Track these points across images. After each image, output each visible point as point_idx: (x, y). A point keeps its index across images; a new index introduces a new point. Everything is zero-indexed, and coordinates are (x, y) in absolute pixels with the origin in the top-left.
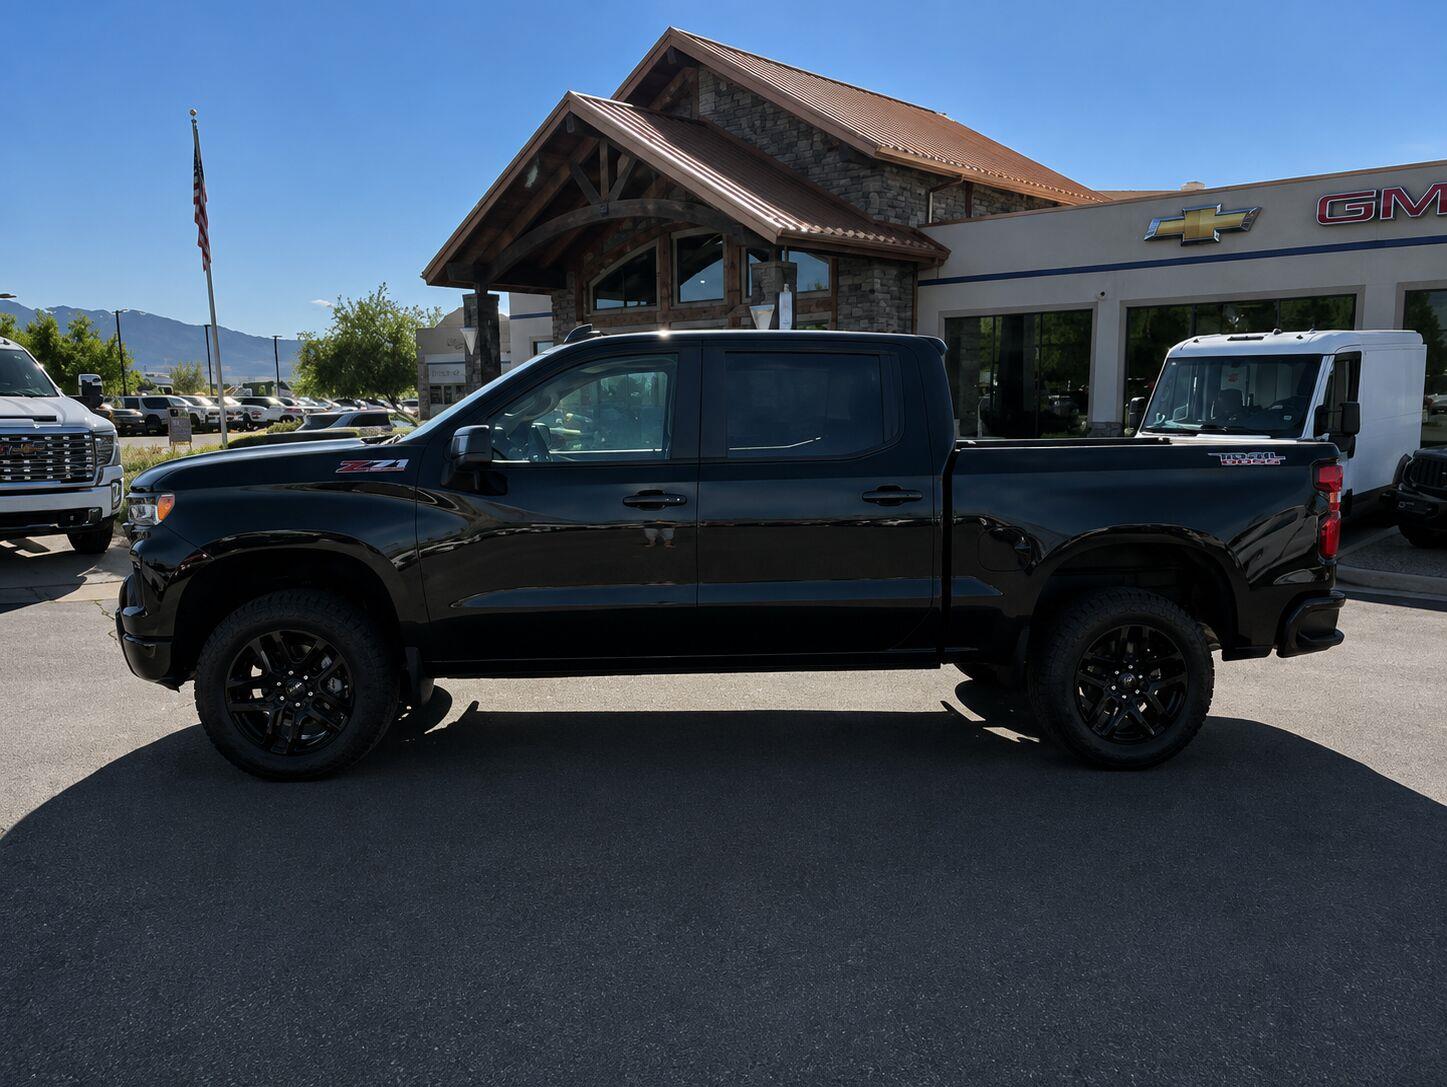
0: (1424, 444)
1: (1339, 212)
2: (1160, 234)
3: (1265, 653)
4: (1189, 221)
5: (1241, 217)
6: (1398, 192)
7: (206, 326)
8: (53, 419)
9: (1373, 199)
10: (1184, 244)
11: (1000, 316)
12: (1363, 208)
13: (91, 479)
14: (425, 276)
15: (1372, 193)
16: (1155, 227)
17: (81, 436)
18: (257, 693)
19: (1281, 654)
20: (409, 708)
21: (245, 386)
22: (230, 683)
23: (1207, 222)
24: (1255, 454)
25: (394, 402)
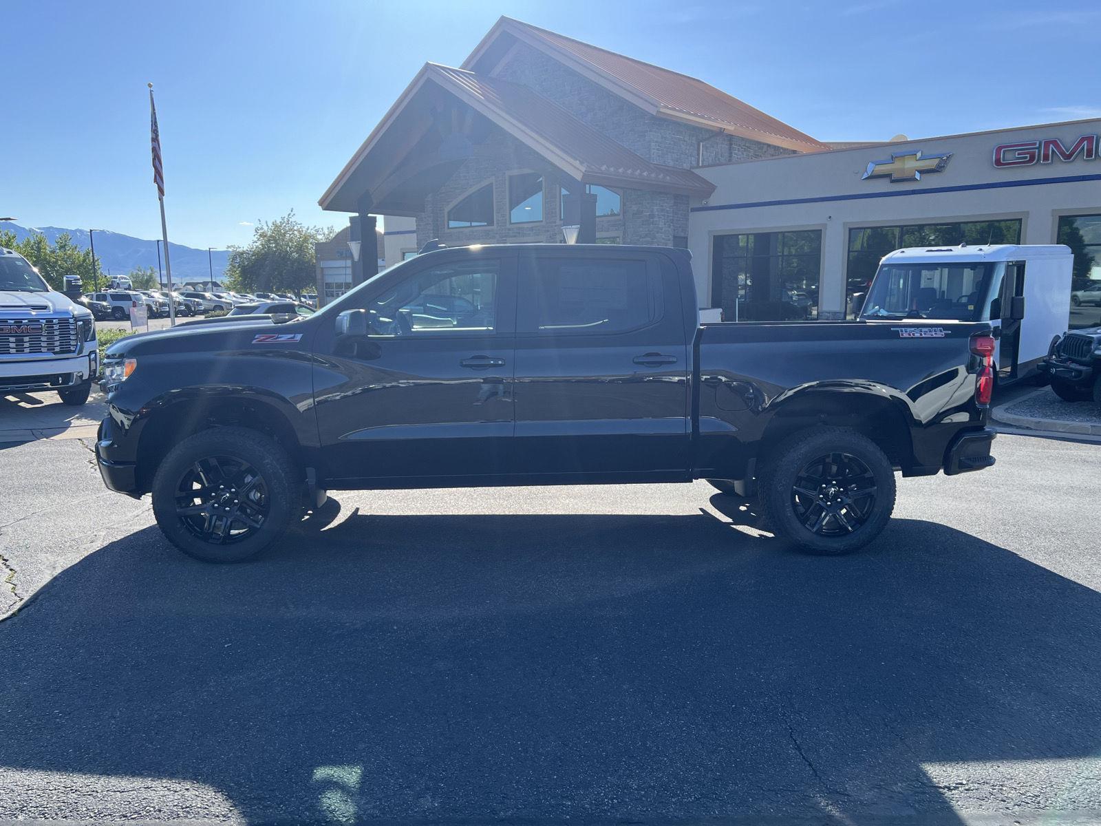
0: (1071, 327)
1: (1010, 157)
2: (875, 173)
3: (935, 472)
4: (898, 165)
5: (936, 162)
6: (1055, 143)
7: (158, 241)
8: (45, 308)
9: (1036, 148)
10: (893, 181)
11: (751, 234)
12: (1028, 156)
13: (74, 352)
14: (321, 203)
15: (1035, 144)
16: (871, 168)
17: (67, 320)
18: (198, 501)
19: (947, 473)
20: (310, 512)
21: (188, 284)
22: (178, 494)
23: (911, 165)
24: (924, 329)
25: (298, 295)
